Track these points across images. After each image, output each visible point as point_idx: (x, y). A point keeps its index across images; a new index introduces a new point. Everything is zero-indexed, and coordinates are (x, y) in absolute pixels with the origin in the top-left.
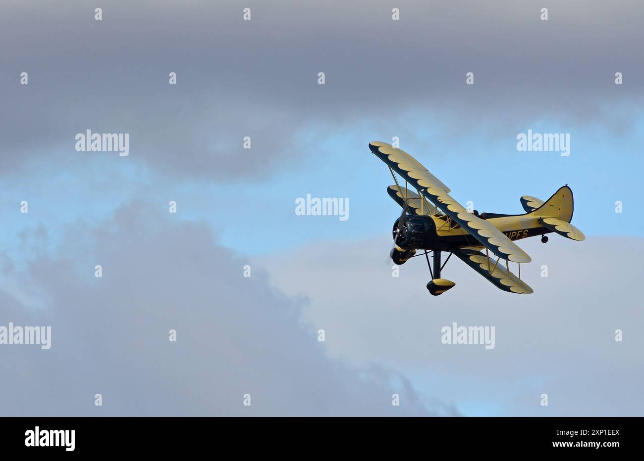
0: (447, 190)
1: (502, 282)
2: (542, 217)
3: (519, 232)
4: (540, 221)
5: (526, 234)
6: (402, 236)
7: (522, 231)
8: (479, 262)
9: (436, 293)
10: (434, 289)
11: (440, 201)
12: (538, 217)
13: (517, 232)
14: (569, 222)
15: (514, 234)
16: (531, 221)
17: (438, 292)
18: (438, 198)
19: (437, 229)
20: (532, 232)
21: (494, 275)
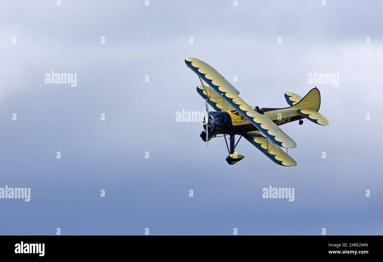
0: (238, 93)
1: (277, 158)
2: (300, 109)
3: (285, 119)
4: (299, 111)
5: (290, 120)
6: (209, 126)
7: (287, 119)
8: (260, 143)
9: (232, 163)
10: (230, 161)
11: (234, 102)
12: (297, 109)
13: (284, 120)
14: (317, 111)
15: (282, 121)
16: (293, 111)
17: (233, 163)
18: (233, 100)
19: (233, 121)
20: (293, 119)
21: (271, 152)
